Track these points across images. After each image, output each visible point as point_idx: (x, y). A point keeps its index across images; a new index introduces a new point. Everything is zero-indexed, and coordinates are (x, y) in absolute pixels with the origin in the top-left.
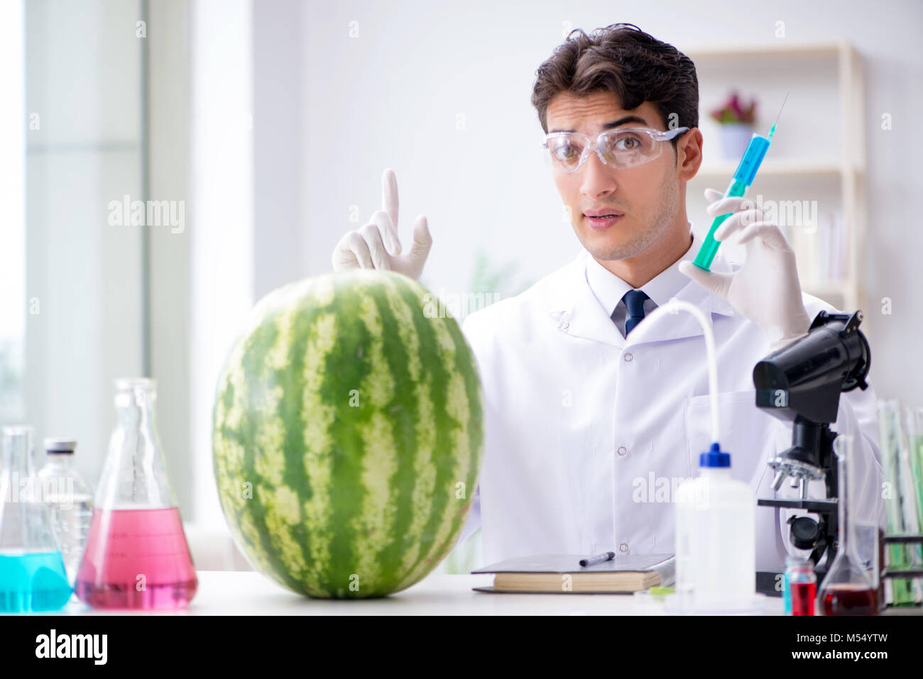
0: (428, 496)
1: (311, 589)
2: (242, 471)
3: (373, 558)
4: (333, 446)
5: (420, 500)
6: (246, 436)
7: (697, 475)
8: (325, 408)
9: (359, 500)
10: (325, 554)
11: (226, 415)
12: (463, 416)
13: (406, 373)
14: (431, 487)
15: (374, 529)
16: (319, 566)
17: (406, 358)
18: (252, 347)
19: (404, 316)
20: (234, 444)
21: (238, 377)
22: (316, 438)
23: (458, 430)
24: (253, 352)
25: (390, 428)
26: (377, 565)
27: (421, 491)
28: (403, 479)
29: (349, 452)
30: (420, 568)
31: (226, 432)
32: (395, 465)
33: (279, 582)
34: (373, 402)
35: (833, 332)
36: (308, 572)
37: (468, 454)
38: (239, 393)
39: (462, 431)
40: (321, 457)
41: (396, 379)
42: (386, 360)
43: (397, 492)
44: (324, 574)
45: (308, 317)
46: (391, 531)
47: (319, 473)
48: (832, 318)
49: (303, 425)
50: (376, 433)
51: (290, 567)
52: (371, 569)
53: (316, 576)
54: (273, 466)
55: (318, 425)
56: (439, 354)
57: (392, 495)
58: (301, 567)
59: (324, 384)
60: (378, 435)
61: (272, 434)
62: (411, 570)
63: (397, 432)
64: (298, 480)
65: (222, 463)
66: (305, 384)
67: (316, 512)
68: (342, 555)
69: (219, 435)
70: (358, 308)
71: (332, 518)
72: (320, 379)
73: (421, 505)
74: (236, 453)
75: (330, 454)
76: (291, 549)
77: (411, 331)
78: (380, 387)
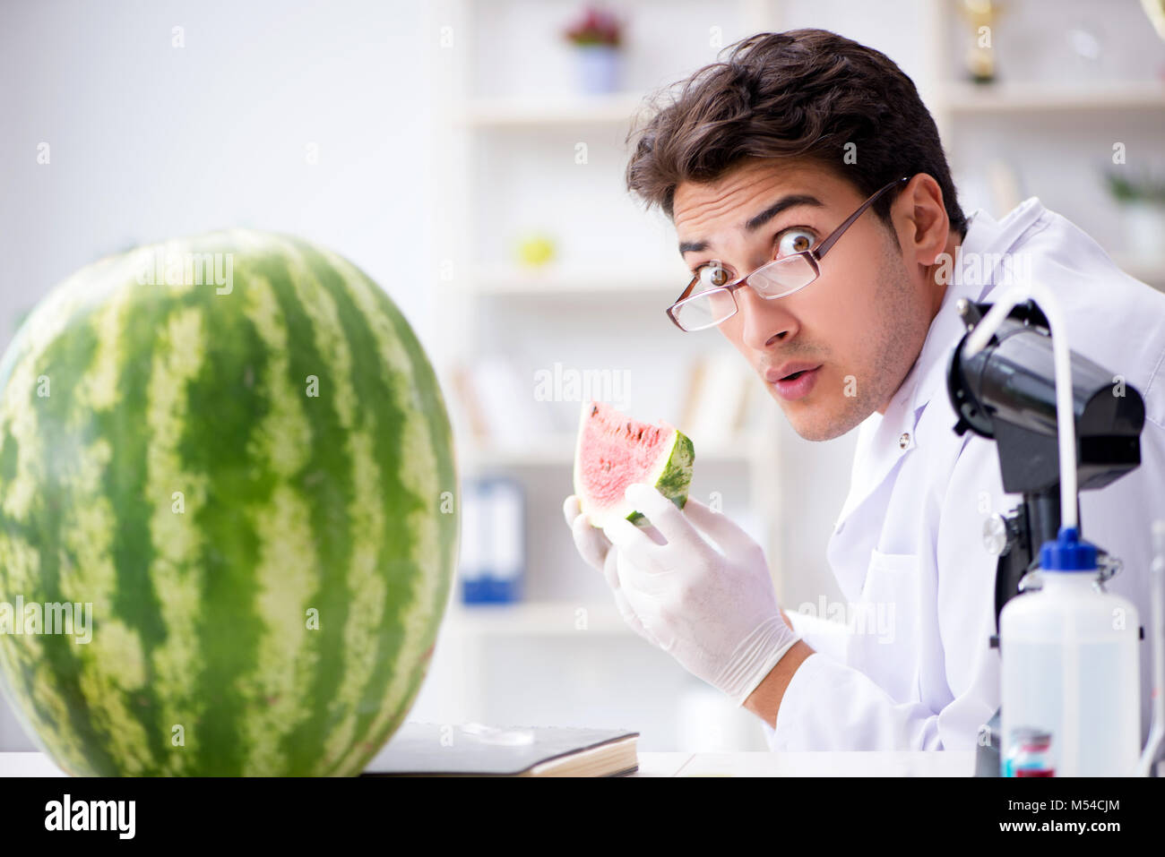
0: (371, 632)
2: (34, 593)
3: (274, 744)
4: (203, 547)
5: (358, 641)
6: (41, 531)
8: (189, 478)
9: (251, 643)
10: (189, 742)
12: (429, 488)
13: (332, 416)
14: (377, 617)
15: (276, 696)
16: (177, 760)
17: (329, 387)
19: (323, 311)
20: (20, 544)
21: (25, 424)
22: (174, 533)
23: (420, 514)
24: (51, 379)
25: (305, 512)
26: (281, 757)
27: (360, 625)
28: (328, 604)
29: (234, 557)
30: (352, 759)
31: (3, 523)
32: (314, 579)
34: (274, 467)
38: (27, 453)
39: (426, 514)
40: (183, 568)
41: (315, 425)
42: (294, 390)
45: (151, 314)
46: (305, 697)
47: (179, 597)
49: (149, 510)
50: (282, 522)
51: (124, 763)
52: (271, 762)
54: (95, 585)
55: (178, 508)
56: (385, 378)
57: (308, 632)
59: (185, 435)
60: (284, 526)
61: (93, 527)
63: (318, 519)
64: (139, 609)
66: (149, 436)
67: (173, 667)
68: (220, 743)
70: (245, 300)
71: (202, 677)
72: (178, 427)
73: (360, 649)
74: (23, 561)
75: (199, 563)
76: (127, 731)
77: (336, 339)
78: (285, 441)
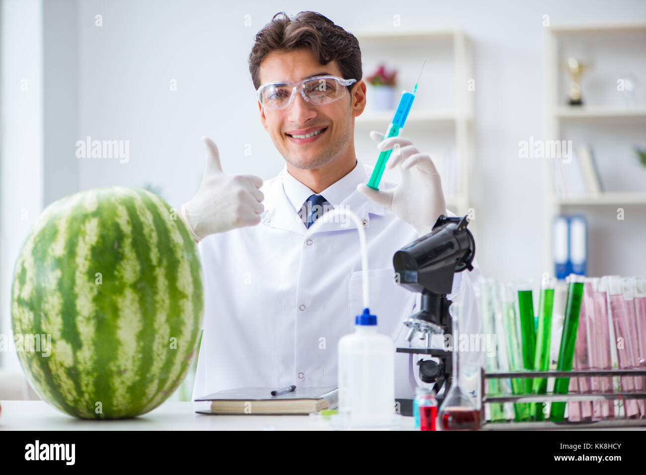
0: (163, 346)
1: (81, 413)
2: (32, 330)
3: (125, 390)
4: (97, 312)
5: (158, 349)
6: (34, 305)
7: (354, 331)
8: (90, 284)
9: (115, 349)
10: (91, 388)
11: (21, 290)
12: (189, 290)
13: (148, 260)
14: (166, 340)
15: (125, 371)
16: (87, 396)
17: (148, 249)
18: (39, 241)
19: (147, 219)
20: (26, 310)
21: (29, 263)
22: (85, 306)
23: (185, 300)
24: (39, 245)
25: (137, 298)
26: (128, 396)
27: (159, 343)
28: (146, 335)
29: (108, 316)
30: (158, 398)
31: (20, 301)
32: (140, 324)
33: (59, 408)
34: (125, 280)
35: (450, 230)
36: (79, 400)
37: (192, 317)
38: (30, 274)
39: (188, 300)
40: (88, 319)
41: (142, 264)
42: (134, 250)
43: (142, 344)
44: (90, 402)
45: (79, 219)
46: (137, 371)
47: (87, 330)
48: (449, 220)
49: (75, 296)
50: (128, 302)
51: (66, 397)
52: (124, 398)
53: (85, 403)
54: (54, 327)
55: (86, 296)
56: (172, 246)
57: (138, 346)
58: (74, 398)
59: (90, 267)
60: (128, 303)
61: (54, 303)
62: (152, 399)
63: (142, 301)
64: (71, 335)
65: (18, 324)
66: (76, 268)
67: (84, 358)
68: (103, 388)
69: (16, 304)
70: (115, 214)
71: (96, 362)
72: (87, 264)
73: (159, 353)
74: (28, 316)
75: (94, 318)
76: (67, 384)
77: (152, 230)
78: (129, 270)
